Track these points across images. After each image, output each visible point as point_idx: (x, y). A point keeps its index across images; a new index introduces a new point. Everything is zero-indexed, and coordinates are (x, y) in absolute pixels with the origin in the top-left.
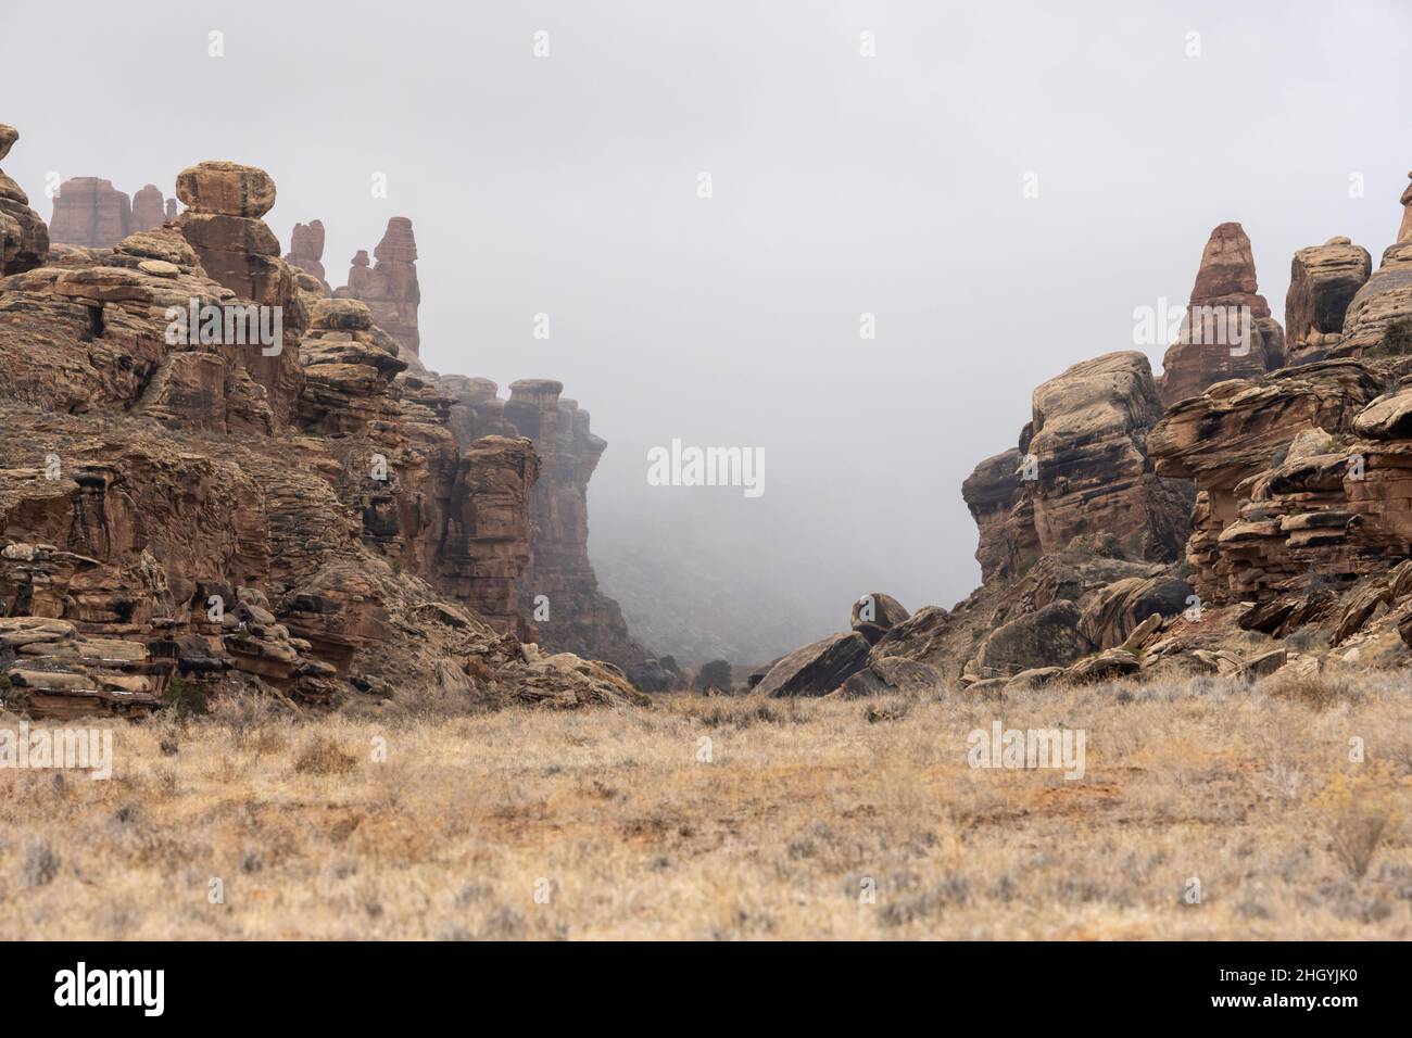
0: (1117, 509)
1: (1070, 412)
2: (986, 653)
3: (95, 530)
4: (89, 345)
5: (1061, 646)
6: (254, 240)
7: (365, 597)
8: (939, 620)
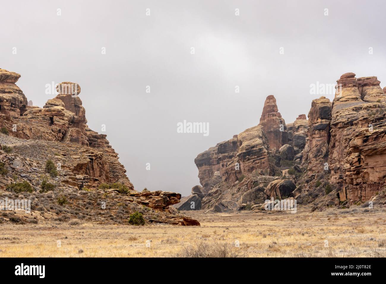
0: (261, 164)
1: (249, 141)
2: (243, 199)
3: (91, 171)
4: (51, 127)
5: (260, 197)
6: (76, 101)
7: (129, 187)
8: (219, 191)
